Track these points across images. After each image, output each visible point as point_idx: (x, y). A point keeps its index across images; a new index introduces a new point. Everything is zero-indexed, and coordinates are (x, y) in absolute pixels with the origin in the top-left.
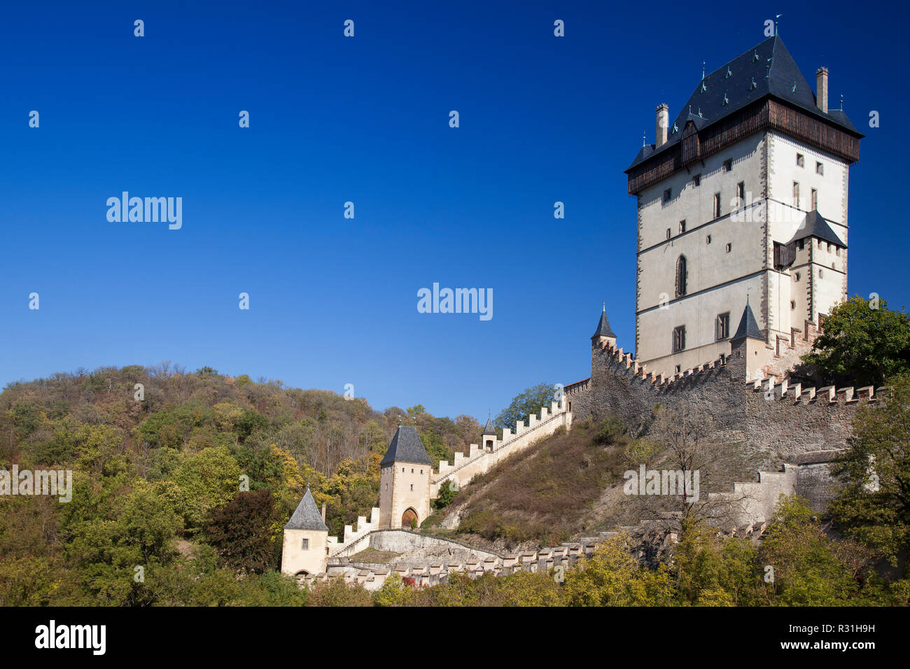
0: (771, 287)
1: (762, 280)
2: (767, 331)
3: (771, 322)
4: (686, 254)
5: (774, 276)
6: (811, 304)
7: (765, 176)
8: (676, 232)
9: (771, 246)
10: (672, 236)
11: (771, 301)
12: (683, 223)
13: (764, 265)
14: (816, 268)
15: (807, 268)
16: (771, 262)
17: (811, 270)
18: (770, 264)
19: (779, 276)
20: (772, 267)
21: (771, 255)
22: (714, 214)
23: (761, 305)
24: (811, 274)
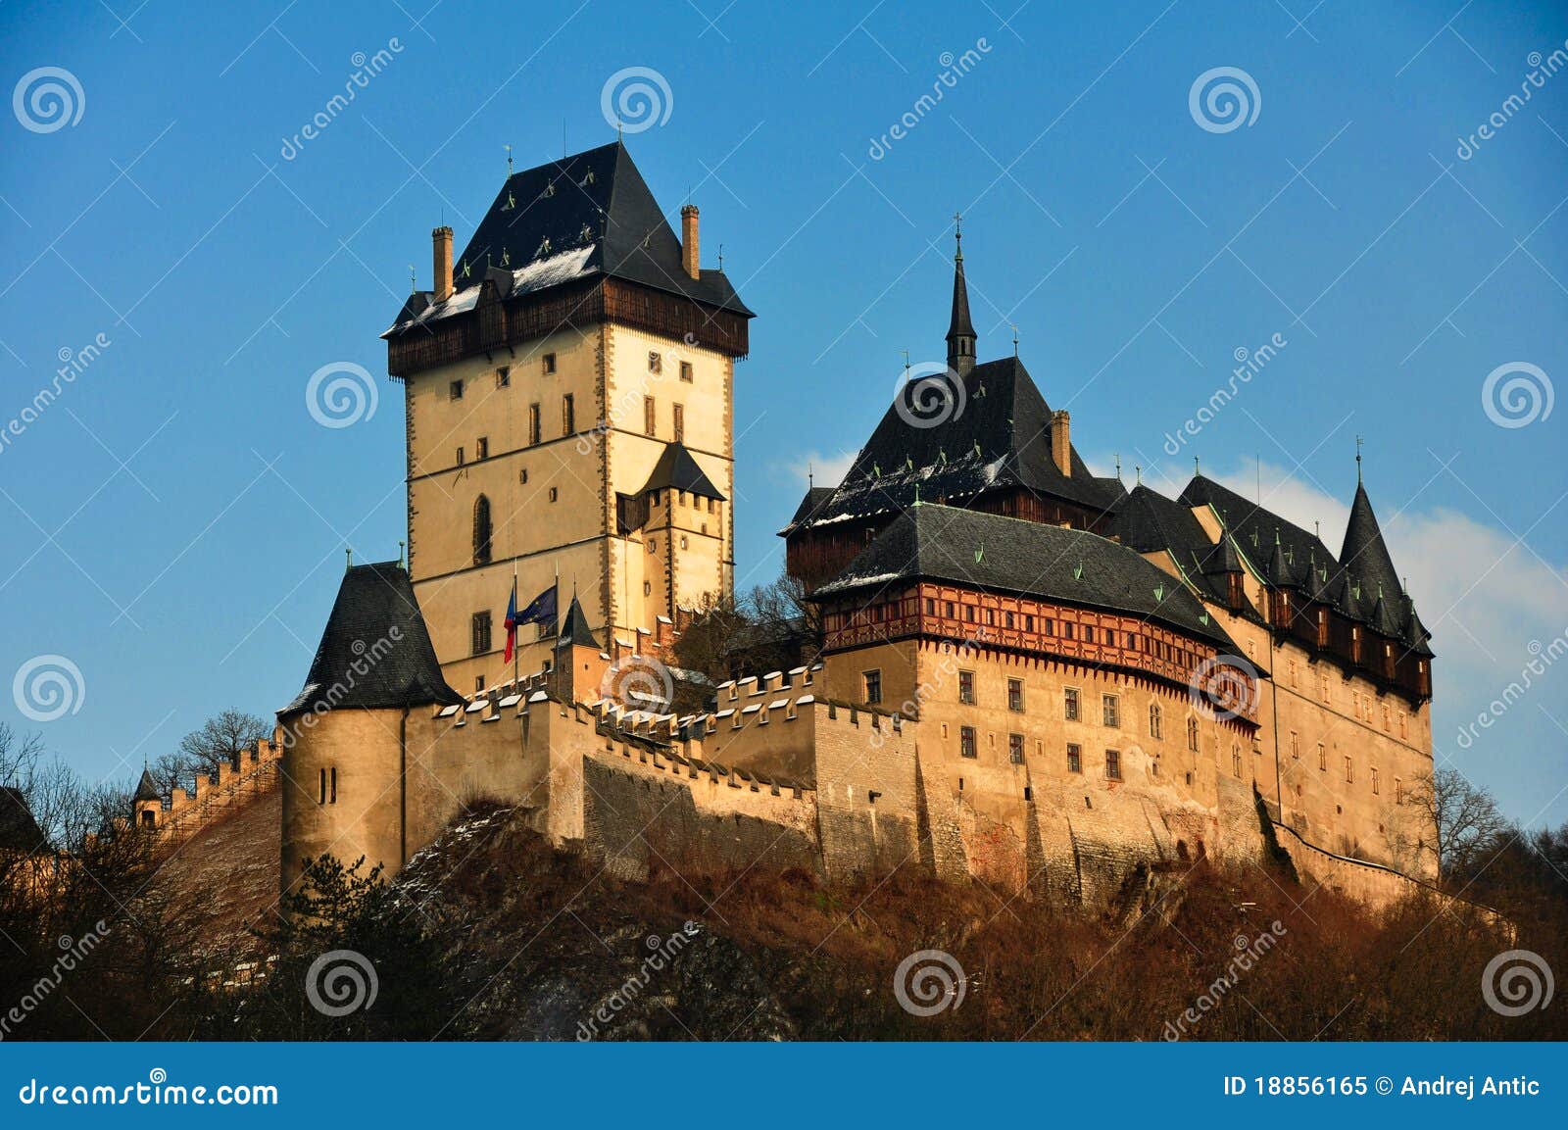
0: (614, 562)
1: (601, 552)
2: (608, 630)
3: (614, 615)
4: (488, 494)
5: (618, 546)
6: (670, 588)
7: (602, 392)
8: (471, 455)
9: (613, 500)
10: (466, 461)
11: (614, 584)
12: (484, 442)
13: (602, 528)
14: (677, 534)
15: (663, 534)
16: (613, 524)
17: (669, 538)
18: (611, 528)
19: (626, 546)
20: (614, 531)
21: (613, 513)
22: (531, 437)
23: (600, 590)
24: (670, 544)
